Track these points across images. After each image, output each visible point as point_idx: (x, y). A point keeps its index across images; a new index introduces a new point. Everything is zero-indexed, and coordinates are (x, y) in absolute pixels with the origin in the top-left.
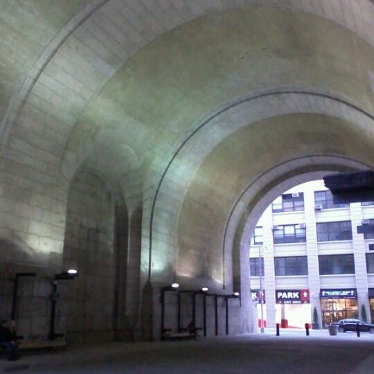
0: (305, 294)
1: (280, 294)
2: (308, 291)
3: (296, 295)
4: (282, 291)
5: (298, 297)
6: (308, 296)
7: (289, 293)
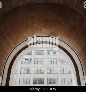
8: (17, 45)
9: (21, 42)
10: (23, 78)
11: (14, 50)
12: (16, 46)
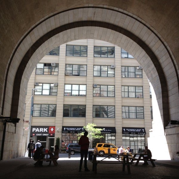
0: (52, 129)
1: (34, 129)
2: (54, 127)
3: (45, 130)
4: (36, 127)
5: (47, 131)
6: (54, 130)
7: (40, 129)
8: (33, 27)
9: (43, 19)
10: (41, 104)
11: (25, 37)
12: (30, 29)
